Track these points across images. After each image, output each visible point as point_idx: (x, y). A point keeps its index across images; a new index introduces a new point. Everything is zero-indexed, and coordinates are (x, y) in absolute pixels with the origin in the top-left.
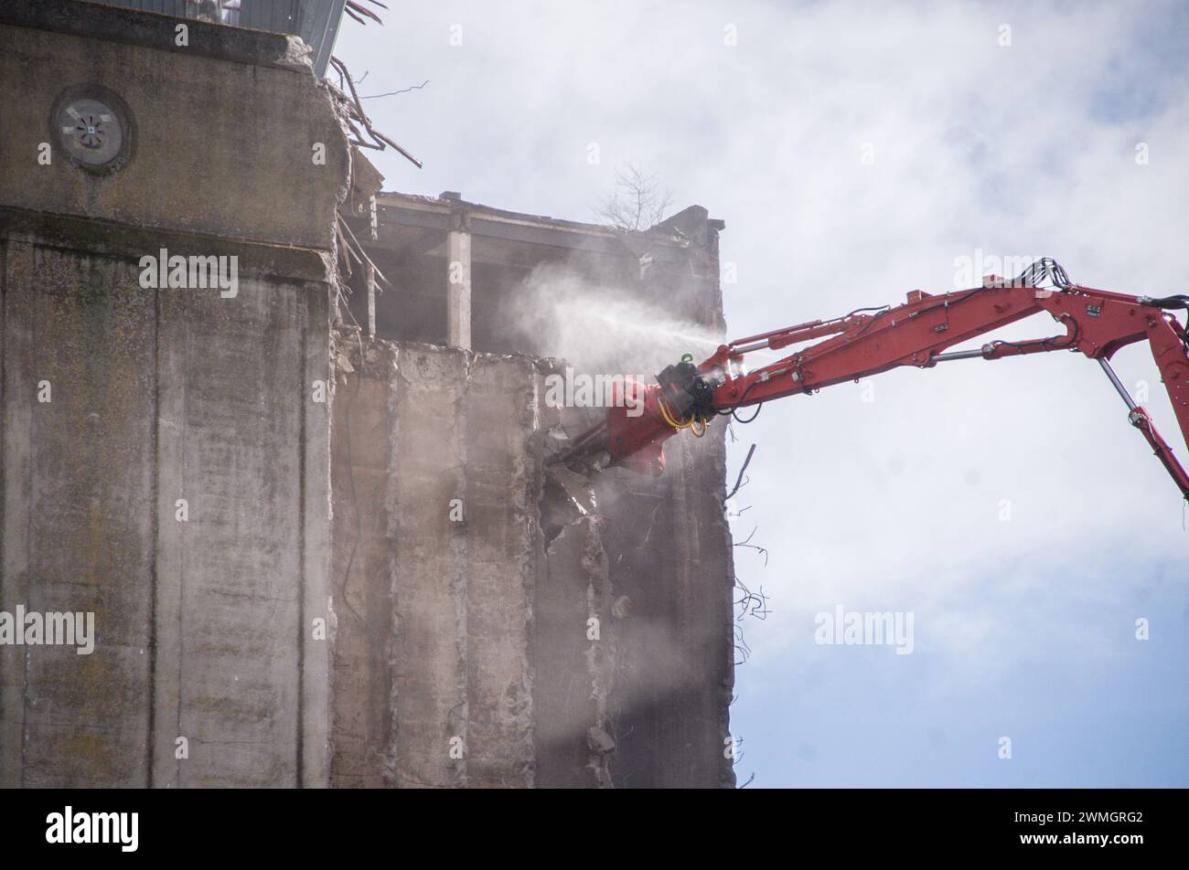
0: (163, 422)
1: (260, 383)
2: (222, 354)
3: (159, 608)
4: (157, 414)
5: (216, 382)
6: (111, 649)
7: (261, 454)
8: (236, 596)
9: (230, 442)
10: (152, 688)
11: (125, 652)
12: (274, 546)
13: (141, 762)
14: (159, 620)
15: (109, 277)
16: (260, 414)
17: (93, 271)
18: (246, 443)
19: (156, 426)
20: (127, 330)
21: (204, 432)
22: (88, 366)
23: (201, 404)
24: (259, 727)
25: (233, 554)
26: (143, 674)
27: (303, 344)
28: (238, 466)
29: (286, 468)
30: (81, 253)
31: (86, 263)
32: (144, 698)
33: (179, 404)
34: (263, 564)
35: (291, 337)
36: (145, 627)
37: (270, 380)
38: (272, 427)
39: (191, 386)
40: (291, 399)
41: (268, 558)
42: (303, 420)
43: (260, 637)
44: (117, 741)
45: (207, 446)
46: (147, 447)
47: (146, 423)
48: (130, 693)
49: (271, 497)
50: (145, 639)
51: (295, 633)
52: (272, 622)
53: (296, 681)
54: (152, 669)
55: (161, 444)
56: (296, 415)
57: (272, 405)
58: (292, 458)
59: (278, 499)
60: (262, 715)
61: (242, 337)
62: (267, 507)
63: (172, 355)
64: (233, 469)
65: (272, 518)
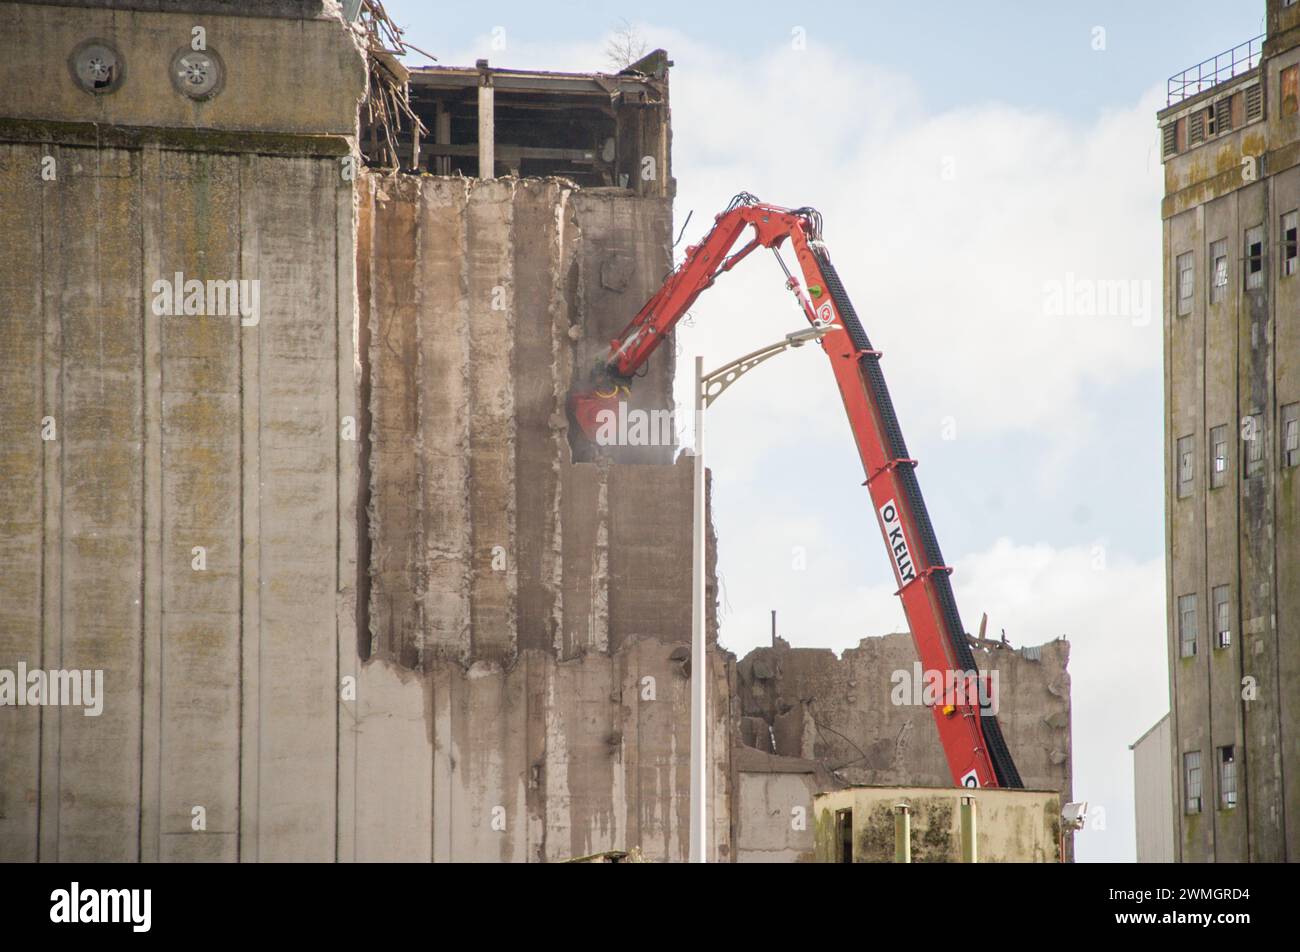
0: (243, 253)
1: (308, 224)
2: (283, 207)
3: (244, 369)
4: (241, 249)
5: (279, 226)
6: (217, 395)
7: (310, 269)
8: (295, 358)
9: (289, 262)
10: (242, 419)
11: (224, 397)
12: (319, 326)
13: (237, 463)
14: (245, 377)
15: (208, 165)
16: (308, 244)
17: (198, 162)
18: (300, 262)
19: (240, 257)
20: (221, 198)
21: (272, 257)
22: (196, 222)
23: (269, 240)
24: (312, 436)
25: (293, 333)
26: (236, 409)
27: (336, 196)
28: (295, 277)
29: (326, 276)
30: (190, 151)
31: (194, 157)
32: (237, 424)
33: (255, 241)
34: (312, 337)
35: (328, 193)
36: (237, 381)
37: (315, 221)
38: (317, 251)
39: (263, 229)
40: (329, 231)
41: (316, 333)
42: (336, 244)
43: (311, 383)
44: (221, 451)
45: (274, 266)
46: (236, 269)
47: (235, 255)
48: (228, 422)
49: (316, 296)
50: (237, 388)
51: (334, 378)
52: (319, 372)
53: (335, 407)
54: (242, 407)
55: (244, 268)
56: (333, 242)
57: (316, 237)
58: (329, 269)
59: (321, 295)
60: (313, 430)
61: (296, 196)
62: (314, 301)
63: (249, 211)
64: (291, 280)
65: (318, 307)
